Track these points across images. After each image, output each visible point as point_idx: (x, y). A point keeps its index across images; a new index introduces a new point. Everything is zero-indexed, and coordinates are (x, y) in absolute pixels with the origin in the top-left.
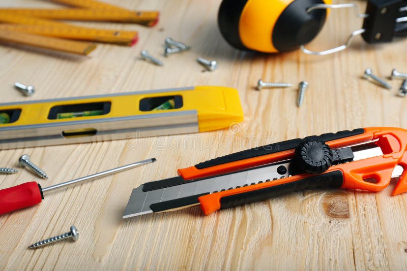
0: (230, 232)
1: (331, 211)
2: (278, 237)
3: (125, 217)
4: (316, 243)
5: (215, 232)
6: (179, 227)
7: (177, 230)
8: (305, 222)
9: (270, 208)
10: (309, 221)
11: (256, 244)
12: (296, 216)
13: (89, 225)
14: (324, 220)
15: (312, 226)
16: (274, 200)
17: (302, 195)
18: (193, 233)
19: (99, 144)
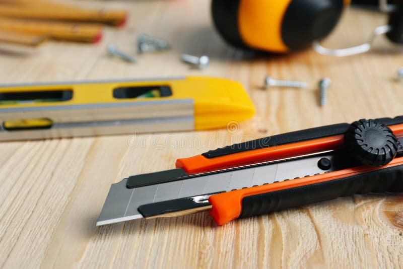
0: (258, 247)
1: (399, 222)
2: (331, 252)
3: (99, 223)
4: (388, 261)
5: (236, 246)
6: (181, 240)
7: (178, 244)
8: (366, 235)
9: (311, 217)
10: (371, 232)
11: (300, 262)
12: (351, 228)
13: (43, 237)
14: (392, 232)
15: (376, 240)
16: (314, 208)
17: (351, 202)
18: (204, 248)
19: (55, 142)
